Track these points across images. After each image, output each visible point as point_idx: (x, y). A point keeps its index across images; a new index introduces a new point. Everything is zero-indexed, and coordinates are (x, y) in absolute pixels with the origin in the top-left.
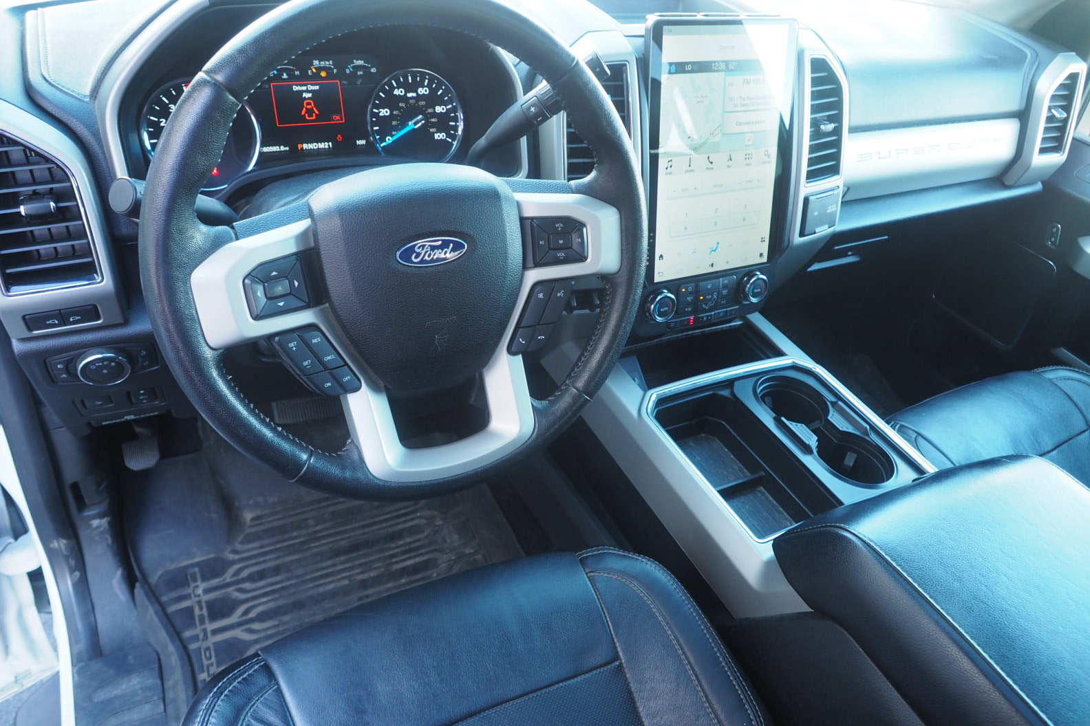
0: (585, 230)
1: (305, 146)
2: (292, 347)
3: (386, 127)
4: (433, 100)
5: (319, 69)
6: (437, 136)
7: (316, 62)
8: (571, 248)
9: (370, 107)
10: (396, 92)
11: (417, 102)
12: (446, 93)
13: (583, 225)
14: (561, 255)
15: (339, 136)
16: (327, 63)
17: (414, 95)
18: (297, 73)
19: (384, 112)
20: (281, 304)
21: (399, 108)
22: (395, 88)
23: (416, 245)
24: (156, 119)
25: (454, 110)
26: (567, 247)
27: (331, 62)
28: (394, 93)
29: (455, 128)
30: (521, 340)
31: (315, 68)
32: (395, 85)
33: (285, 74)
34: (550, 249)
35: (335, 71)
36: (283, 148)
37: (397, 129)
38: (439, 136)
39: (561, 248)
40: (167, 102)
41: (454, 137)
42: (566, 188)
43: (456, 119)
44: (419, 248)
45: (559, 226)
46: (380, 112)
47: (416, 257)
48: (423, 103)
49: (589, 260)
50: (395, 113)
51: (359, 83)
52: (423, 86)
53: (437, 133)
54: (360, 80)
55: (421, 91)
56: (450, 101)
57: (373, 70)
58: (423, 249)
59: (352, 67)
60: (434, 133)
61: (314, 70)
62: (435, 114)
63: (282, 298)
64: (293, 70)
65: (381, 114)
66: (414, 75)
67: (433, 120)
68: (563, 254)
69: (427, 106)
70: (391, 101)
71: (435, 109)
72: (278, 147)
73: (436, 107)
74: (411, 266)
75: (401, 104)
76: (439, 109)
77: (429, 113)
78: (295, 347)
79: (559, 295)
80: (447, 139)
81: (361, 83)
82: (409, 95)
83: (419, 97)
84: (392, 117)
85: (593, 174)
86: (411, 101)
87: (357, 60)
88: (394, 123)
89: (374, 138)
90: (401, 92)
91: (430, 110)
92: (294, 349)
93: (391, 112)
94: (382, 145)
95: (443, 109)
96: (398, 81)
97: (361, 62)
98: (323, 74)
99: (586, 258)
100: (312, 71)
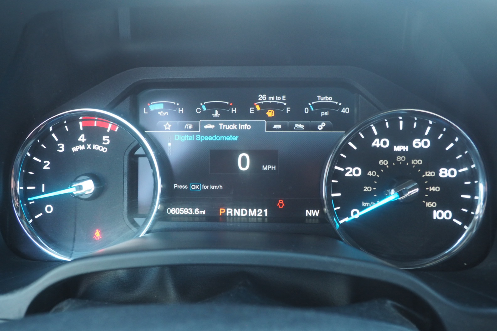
1: (229, 211)
3: (353, 194)
4: (436, 158)
5: (266, 106)
6: (436, 215)
7: (262, 98)
9: (331, 163)
10: (377, 143)
11: (409, 160)
15: (281, 201)
16: (278, 98)
17: (405, 148)
18: (234, 110)
19: (353, 172)
21: (378, 168)
22: (375, 137)
24: (40, 161)
25: (473, 176)
27: (284, 97)
28: (373, 144)
29: (472, 205)
31: (260, 105)
32: (376, 133)
33: (217, 112)
35: (288, 110)
36: (197, 211)
37: (370, 198)
38: (440, 215)
40: (57, 140)
41: (467, 219)
43: (473, 190)
46: (346, 171)
48: (419, 162)
50: (370, 173)
51: (320, 127)
52: (422, 137)
53: (437, 209)
54: (323, 124)
55: (418, 143)
56: (467, 161)
57: (345, 110)
59: (314, 106)
60: (432, 209)
61: (258, 108)
62: (436, 181)
64: (228, 107)
65: (347, 175)
66: (408, 120)
67: (433, 189)
69: (425, 167)
70: (367, 157)
71: (437, 173)
72: (191, 209)
73: (441, 170)
75: (381, 162)
76: (445, 173)
77: (427, 178)
80: (455, 220)
81: (324, 129)
82: (397, 148)
83: (413, 153)
84: (364, 180)
86: (399, 158)
87: (323, 96)
88: (367, 189)
89: (331, 209)
90: (385, 143)
91: (430, 174)
93: (365, 172)
94: (341, 222)
95: (452, 173)
96: (381, 126)
97: (327, 99)
98: (270, 114)
100: (255, 109)
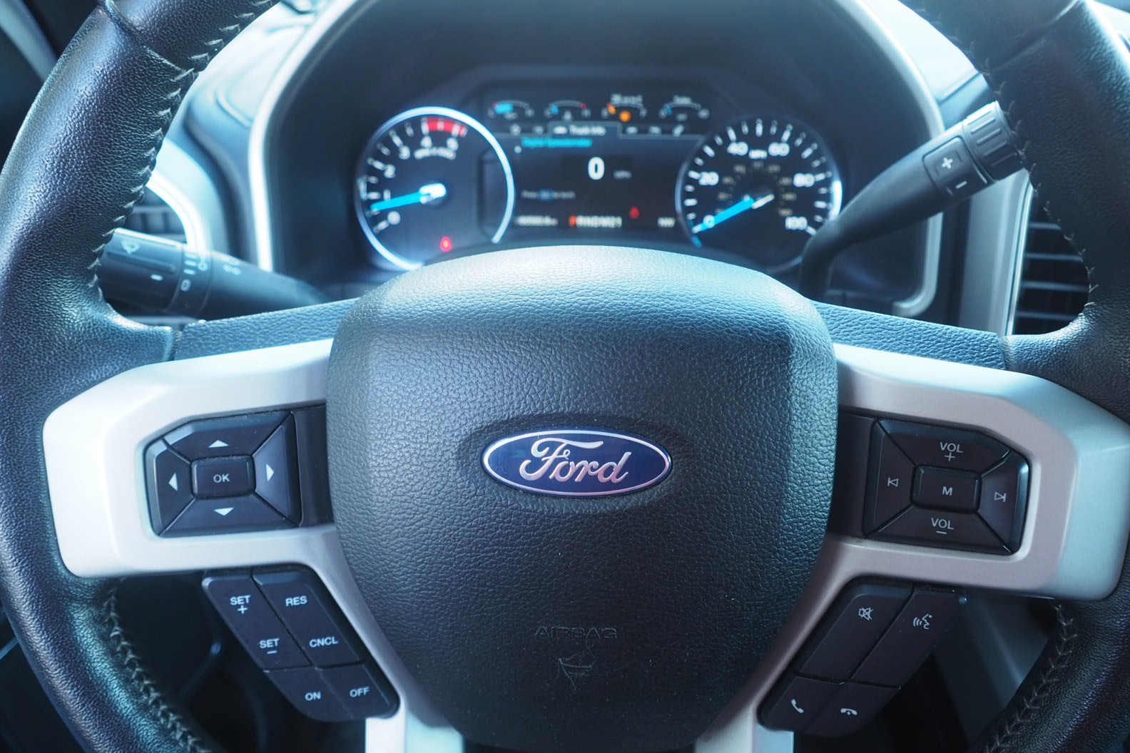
0: (1025, 469)
2: (239, 606)
3: (708, 200)
4: (793, 163)
5: (620, 109)
6: (790, 223)
7: (617, 99)
8: (975, 511)
9: (684, 167)
10: (733, 148)
11: (765, 167)
12: (816, 155)
13: (1021, 457)
14: (942, 524)
16: (633, 99)
17: (763, 154)
18: (587, 112)
19: (710, 179)
20: (224, 512)
21: (734, 175)
22: (732, 142)
23: (536, 439)
24: (381, 167)
25: (828, 182)
26: (965, 508)
27: (639, 98)
28: (730, 149)
29: (824, 213)
30: (794, 702)
31: (614, 107)
32: (733, 137)
33: (568, 114)
34: (913, 502)
35: (644, 112)
36: (548, 220)
37: (725, 205)
38: (794, 223)
39: (944, 508)
40: (398, 143)
41: (819, 227)
42: (991, 353)
43: (827, 198)
44: (540, 448)
45: (951, 449)
46: (701, 178)
47: (530, 469)
48: (776, 169)
49: (1022, 553)
50: (726, 180)
51: (676, 131)
52: (780, 142)
53: (791, 217)
54: (679, 128)
55: (776, 149)
56: (823, 169)
57: (704, 114)
58: (549, 454)
59: (670, 108)
60: (786, 217)
61: (612, 110)
62: (792, 188)
63: (231, 500)
64: (581, 109)
65: (702, 181)
67: (788, 197)
68: (948, 525)
69: (781, 174)
70: (723, 163)
71: (794, 179)
73: (797, 177)
74: (516, 489)
75: (738, 168)
76: (801, 180)
77: (782, 186)
78: (245, 605)
79: (916, 622)
80: (808, 228)
81: (683, 133)
82: (755, 154)
83: (771, 160)
84: (720, 187)
85: (1077, 326)
86: (757, 165)
87: (680, 97)
88: (722, 196)
89: (685, 217)
90: (742, 149)
91: (786, 181)
92: (243, 609)
93: (720, 179)
94: (696, 229)
95: (808, 180)
96: (738, 132)
97: (684, 101)
98: (625, 116)
99: (1014, 546)
100: (609, 111)
